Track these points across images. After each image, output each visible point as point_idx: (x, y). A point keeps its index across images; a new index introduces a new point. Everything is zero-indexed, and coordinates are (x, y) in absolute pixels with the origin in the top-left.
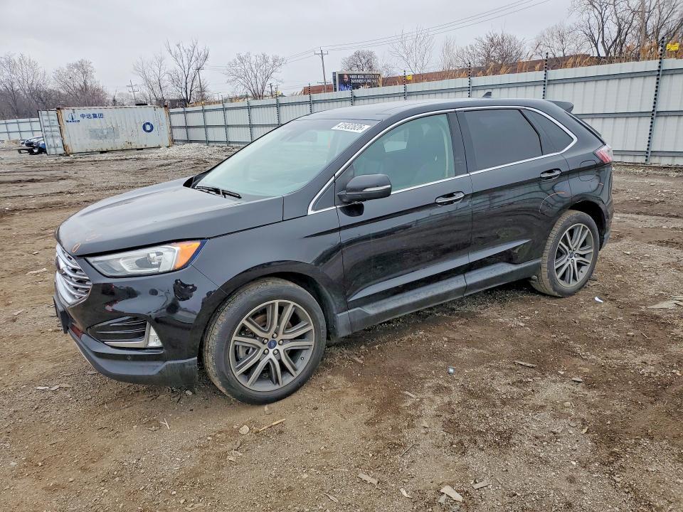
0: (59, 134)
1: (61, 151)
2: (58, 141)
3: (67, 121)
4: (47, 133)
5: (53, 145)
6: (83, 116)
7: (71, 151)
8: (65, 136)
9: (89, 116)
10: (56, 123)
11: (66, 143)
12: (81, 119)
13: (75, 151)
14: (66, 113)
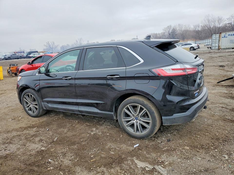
0: (218, 42)
1: (217, 48)
2: (217, 45)
3: (222, 37)
4: (213, 42)
5: (214, 46)
6: (229, 35)
7: (221, 48)
8: (220, 42)
9: (231, 35)
10: (218, 38)
11: (220, 45)
12: (228, 36)
13: (222, 48)
14: (223, 35)
